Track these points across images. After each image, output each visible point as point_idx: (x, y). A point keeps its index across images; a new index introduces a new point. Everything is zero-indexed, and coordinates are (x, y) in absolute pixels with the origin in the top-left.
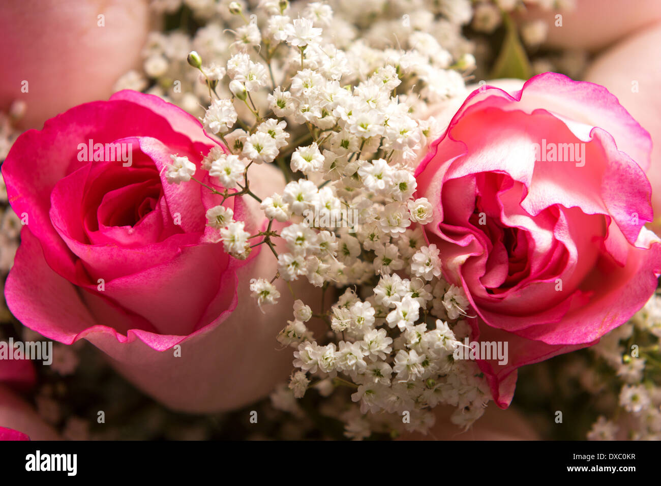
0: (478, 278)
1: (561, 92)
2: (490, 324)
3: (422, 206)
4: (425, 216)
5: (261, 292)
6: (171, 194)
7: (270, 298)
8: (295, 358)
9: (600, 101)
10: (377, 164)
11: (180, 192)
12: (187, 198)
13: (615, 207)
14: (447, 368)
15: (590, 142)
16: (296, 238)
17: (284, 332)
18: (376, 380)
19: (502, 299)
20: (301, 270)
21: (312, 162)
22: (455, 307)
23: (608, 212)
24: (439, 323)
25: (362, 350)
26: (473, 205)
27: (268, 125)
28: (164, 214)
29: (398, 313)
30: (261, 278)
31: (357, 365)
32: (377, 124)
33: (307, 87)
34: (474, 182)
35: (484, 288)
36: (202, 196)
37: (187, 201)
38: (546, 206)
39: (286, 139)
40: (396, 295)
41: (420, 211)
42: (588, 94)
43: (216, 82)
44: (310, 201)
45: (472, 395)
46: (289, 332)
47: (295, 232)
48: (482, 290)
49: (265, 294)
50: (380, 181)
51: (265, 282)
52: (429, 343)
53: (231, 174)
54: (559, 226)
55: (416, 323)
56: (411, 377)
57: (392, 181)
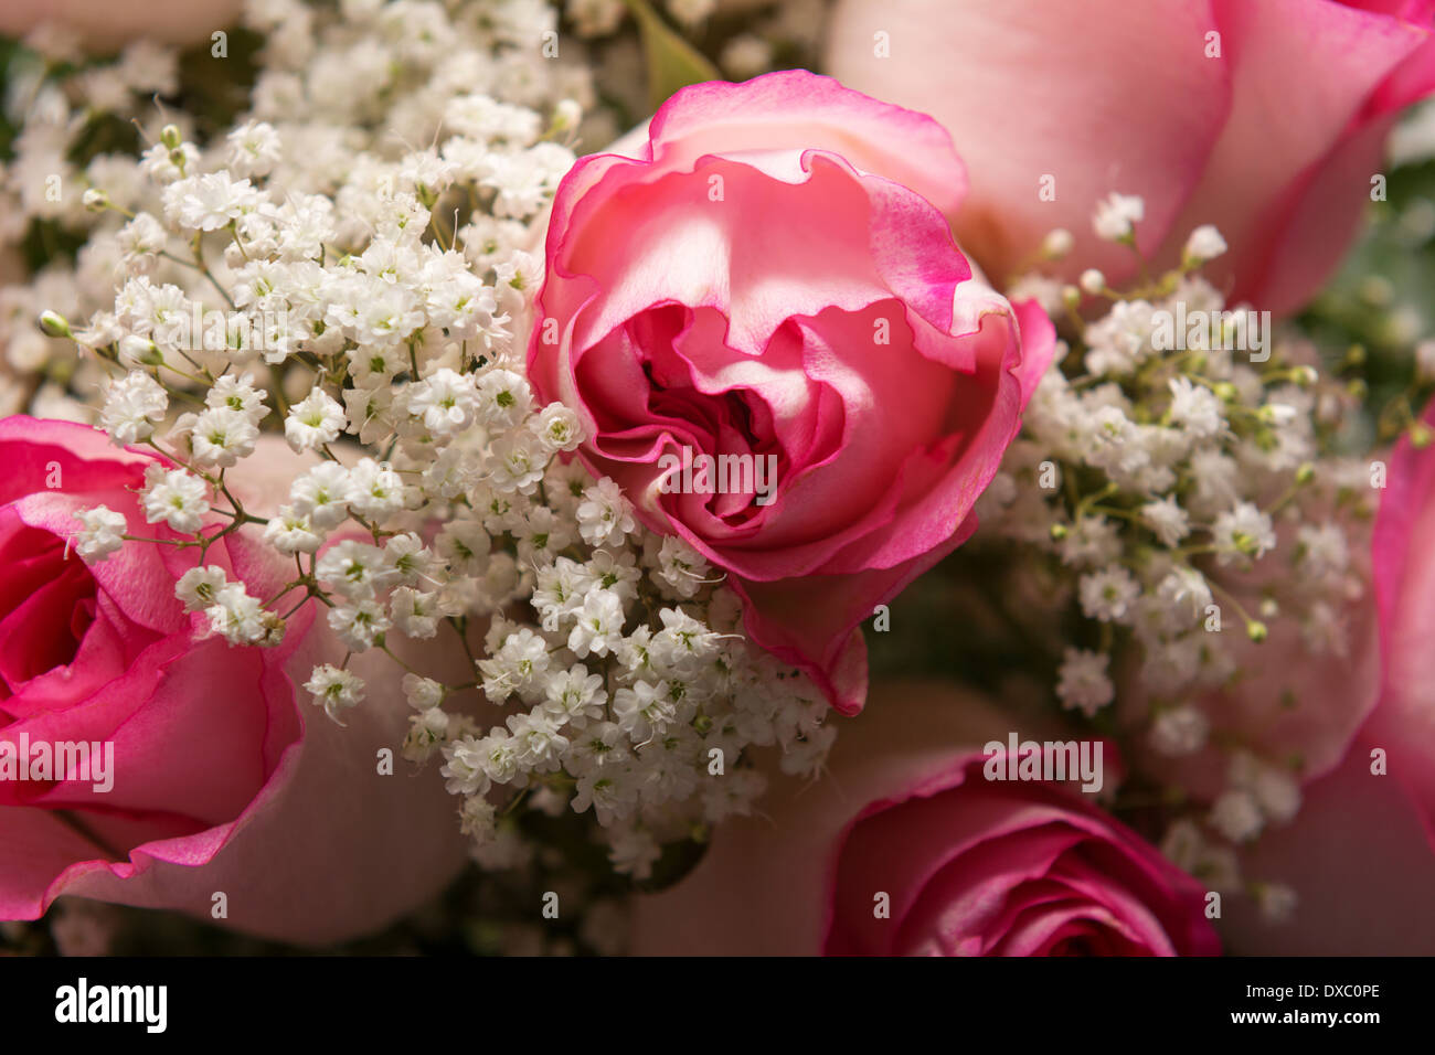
0: (703, 507)
1: (734, 109)
2: (759, 579)
3: (556, 419)
4: (568, 434)
5: (326, 690)
6: (112, 579)
7: (346, 695)
8: (447, 779)
9: (811, 96)
10: (437, 381)
11: (130, 568)
12: (146, 573)
13: (902, 277)
14: (722, 685)
15: (809, 180)
16: (345, 571)
17: (410, 739)
18: (601, 760)
19: (759, 526)
20: (379, 624)
21: (322, 424)
22: (685, 575)
23: (892, 293)
24: (665, 614)
25: (554, 717)
26: (645, 380)
27: (221, 391)
28: (115, 619)
29: (584, 629)
30: (318, 666)
31: (552, 747)
32: (406, 312)
33: (264, 295)
34: (626, 341)
35: (720, 520)
36: (165, 560)
37: (148, 578)
38: (773, 330)
39: (263, 402)
40: (575, 595)
41: (558, 429)
42: (780, 93)
43: (115, 344)
44: (342, 499)
45: (791, 715)
46: (420, 736)
47: (337, 562)
48: (717, 524)
49: (335, 691)
50: (452, 409)
51: (326, 671)
52: (662, 655)
53: (186, 505)
54: (808, 354)
55: (627, 631)
56: (656, 729)
57: (477, 400)
